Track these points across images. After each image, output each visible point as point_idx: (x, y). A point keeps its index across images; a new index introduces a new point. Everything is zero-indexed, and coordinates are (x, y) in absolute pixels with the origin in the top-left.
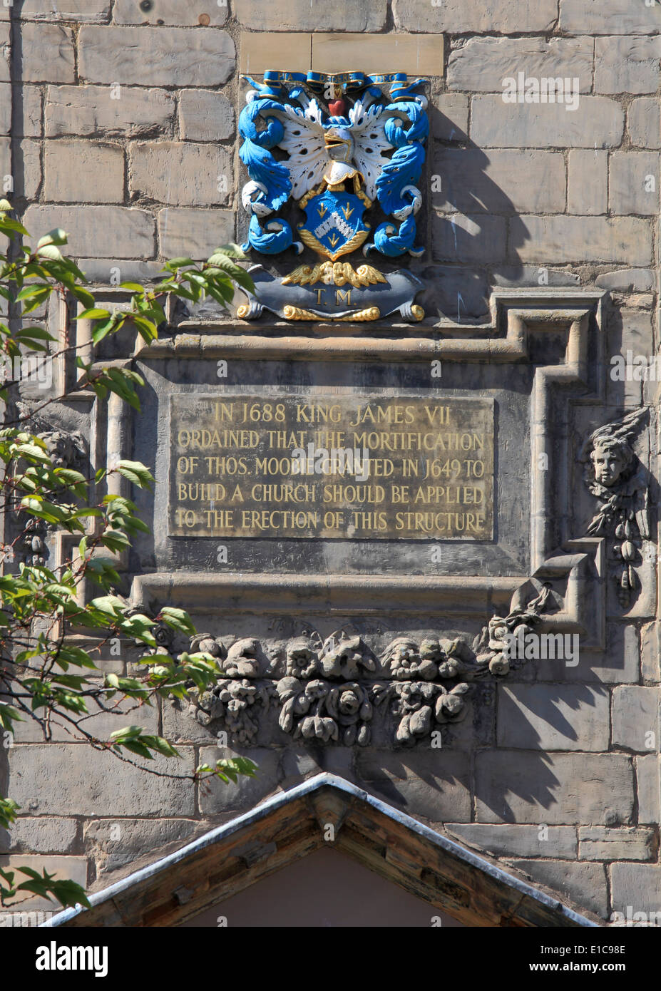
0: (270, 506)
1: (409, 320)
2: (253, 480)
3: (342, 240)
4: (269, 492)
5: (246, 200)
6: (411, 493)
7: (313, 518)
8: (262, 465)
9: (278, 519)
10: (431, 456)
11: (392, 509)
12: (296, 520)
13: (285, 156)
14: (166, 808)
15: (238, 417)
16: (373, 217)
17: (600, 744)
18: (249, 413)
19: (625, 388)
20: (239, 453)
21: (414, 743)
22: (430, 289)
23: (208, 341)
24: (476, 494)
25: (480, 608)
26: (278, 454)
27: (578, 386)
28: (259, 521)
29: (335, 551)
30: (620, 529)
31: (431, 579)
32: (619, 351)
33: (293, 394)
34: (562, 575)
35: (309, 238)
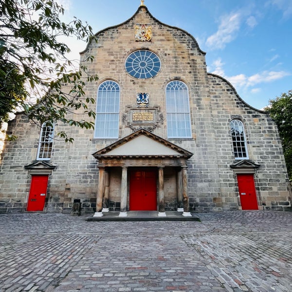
1: (148, 107)
3: (143, 102)
4: (139, 118)
6: (148, 118)
7: (142, 119)
10: (149, 115)
17: (161, 133)
18: (138, 113)
19: (162, 111)
20: (137, 115)
22: (149, 105)
23: (135, 109)
24: (152, 118)
25: (153, 125)
26: (139, 116)
27: (159, 111)
28: (138, 120)
29: (143, 121)
30: (162, 120)
31: (150, 123)
32: (161, 109)
33: (140, 112)
34: (158, 123)
35: (141, 102)
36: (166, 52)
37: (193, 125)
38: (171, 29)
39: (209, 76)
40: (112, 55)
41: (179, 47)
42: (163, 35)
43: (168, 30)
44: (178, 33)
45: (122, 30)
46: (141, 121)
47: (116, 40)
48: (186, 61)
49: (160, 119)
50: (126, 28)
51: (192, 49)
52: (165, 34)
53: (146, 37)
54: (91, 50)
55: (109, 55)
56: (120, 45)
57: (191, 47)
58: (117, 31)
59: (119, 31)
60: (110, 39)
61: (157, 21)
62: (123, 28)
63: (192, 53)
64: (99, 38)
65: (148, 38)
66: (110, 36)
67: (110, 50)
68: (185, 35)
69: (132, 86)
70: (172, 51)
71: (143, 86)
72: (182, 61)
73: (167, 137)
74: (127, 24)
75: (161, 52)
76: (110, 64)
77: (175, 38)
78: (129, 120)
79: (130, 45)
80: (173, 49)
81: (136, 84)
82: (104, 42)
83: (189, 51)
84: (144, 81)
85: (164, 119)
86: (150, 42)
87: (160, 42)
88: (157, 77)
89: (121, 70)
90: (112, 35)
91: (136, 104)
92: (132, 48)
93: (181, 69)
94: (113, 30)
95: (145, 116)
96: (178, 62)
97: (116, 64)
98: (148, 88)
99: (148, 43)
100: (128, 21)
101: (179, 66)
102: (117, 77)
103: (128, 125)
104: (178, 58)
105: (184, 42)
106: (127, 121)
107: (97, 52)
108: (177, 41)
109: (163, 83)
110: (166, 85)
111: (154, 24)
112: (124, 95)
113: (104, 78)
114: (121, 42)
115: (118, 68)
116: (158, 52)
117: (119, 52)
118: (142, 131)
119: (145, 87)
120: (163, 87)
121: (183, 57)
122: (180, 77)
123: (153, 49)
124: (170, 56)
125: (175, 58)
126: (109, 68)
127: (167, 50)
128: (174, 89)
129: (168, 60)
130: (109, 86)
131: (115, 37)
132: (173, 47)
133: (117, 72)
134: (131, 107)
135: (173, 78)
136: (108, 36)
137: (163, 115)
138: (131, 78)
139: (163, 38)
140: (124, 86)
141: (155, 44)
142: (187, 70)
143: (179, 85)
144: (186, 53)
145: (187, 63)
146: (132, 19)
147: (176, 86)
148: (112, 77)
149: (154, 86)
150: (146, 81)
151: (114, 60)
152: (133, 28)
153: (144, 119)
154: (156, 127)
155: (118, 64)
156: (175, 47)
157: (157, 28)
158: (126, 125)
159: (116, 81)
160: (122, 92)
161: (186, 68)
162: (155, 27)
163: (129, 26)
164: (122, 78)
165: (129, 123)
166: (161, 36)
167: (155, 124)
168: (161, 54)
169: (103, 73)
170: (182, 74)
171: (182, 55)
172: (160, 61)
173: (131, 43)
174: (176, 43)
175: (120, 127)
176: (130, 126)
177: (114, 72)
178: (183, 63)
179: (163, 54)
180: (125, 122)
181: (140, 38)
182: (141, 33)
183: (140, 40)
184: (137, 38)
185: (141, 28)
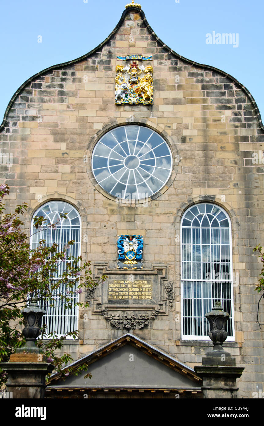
0: (122, 295)
1: (141, 269)
2: (119, 291)
3: (132, 258)
4: (121, 293)
5: (118, 252)
6: (141, 293)
7: (127, 297)
8: (121, 289)
9: (123, 297)
10: (144, 288)
11: (138, 295)
12: (125, 297)
13: (124, 246)
14: (107, 338)
15: (117, 282)
16: (136, 254)
17: (167, 329)
18: (119, 282)
19: (171, 278)
20: (117, 288)
21: (142, 329)
22: (144, 264)
23: (113, 272)
24: (150, 293)
25: (151, 309)
26: (123, 288)
27: (164, 278)
28: (120, 297)
29: (131, 302)
30: (171, 298)
31: (144, 305)
32: (170, 273)
33: (125, 279)
34: (162, 305)
35: (127, 257)
36: (185, 133)
37: (238, 312)
38: (200, 71)
40: (63, 140)
41: (215, 121)
42: (180, 87)
43: (192, 75)
44: (216, 80)
45: (85, 73)
46: (126, 302)
47: (70, 100)
48: (229, 156)
49: (166, 296)
50: (94, 69)
51: (243, 126)
52: (183, 83)
53: (140, 96)
54: (15, 124)
55: (56, 141)
56: (82, 113)
57: (243, 117)
58: (73, 74)
60: (57, 98)
61: (167, 49)
62: (87, 68)
63: (244, 134)
64: (30, 93)
66: (58, 89)
67: (57, 125)
68: (231, 88)
69: (107, 217)
70: (199, 130)
71: (130, 219)
72: (220, 155)
73: (181, 338)
74: (96, 57)
75: (172, 135)
76: (58, 162)
77: (208, 94)
78: (100, 298)
79: (103, 113)
80: (200, 125)
81: (115, 213)
82: (44, 104)
83: (237, 131)
84: (133, 206)
85: (175, 297)
86: (150, 106)
87: (172, 106)
88: (163, 198)
89: (84, 178)
90: (61, 86)
91: (116, 261)
92: (107, 121)
93: (218, 178)
94: (64, 74)
95: (134, 289)
96: (210, 160)
97: (72, 163)
98: (143, 222)
99: (145, 109)
100: (99, 49)
101: (212, 170)
102: (73, 195)
103: (98, 310)
104: (210, 148)
105: (228, 105)
106: (97, 300)
107: (28, 132)
108: (211, 103)
109: (175, 212)
110: (181, 217)
111: (159, 57)
112: (91, 239)
113: (46, 198)
114: (82, 107)
115: (77, 174)
116: (166, 133)
117: (79, 131)
118: (128, 339)
119: (136, 220)
120: (175, 220)
121: (223, 146)
122: (213, 197)
123: (154, 126)
124: (192, 143)
125: (205, 148)
126: (57, 172)
127: (188, 129)
128: (201, 224)
129: (189, 153)
130: (57, 214)
131: (69, 91)
132: (201, 121)
133: (76, 183)
134: (104, 267)
135: (198, 199)
136: (52, 89)
137: (173, 286)
138: (104, 198)
139: (179, 94)
140: (89, 218)
141: (159, 114)
142: (230, 179)
143: (211, 214)
144: (231, 135)
145: (231, 162)
146: (107, 42)
147: (205, 215)
148: (63, 195)
149: (156, 218)
150: (137, 206)
151: (67, 153)
152: (110, 69)
153: (132, 296)
154: (159, 314)
155: (77, 163)
156: (205, 120)
157: (167, 68)
158: (95, 310)
159: (73, 205)
160: (85, 230)
161: (227, 174)
162: (162, 66)
163: (101, 62)
164: (85, 197)
165: (100, 304)
166: (175, 90)
167: (156, 309)
168: (174, 137)
169: (44, 186)
170: (218, 189)
171: (221, 141)
172: (171, 155)
173: (104, 109)
174: (208, 109)
175: (82, 313)
176: (101, 311)
177: (68, 183)
178: (221, 162)
179: (178, 140)
180: (92, 304)
181: (126, 97)
182: (130, 82)
183: (127, 102)
184: (119, 98)
185: (127, 68)
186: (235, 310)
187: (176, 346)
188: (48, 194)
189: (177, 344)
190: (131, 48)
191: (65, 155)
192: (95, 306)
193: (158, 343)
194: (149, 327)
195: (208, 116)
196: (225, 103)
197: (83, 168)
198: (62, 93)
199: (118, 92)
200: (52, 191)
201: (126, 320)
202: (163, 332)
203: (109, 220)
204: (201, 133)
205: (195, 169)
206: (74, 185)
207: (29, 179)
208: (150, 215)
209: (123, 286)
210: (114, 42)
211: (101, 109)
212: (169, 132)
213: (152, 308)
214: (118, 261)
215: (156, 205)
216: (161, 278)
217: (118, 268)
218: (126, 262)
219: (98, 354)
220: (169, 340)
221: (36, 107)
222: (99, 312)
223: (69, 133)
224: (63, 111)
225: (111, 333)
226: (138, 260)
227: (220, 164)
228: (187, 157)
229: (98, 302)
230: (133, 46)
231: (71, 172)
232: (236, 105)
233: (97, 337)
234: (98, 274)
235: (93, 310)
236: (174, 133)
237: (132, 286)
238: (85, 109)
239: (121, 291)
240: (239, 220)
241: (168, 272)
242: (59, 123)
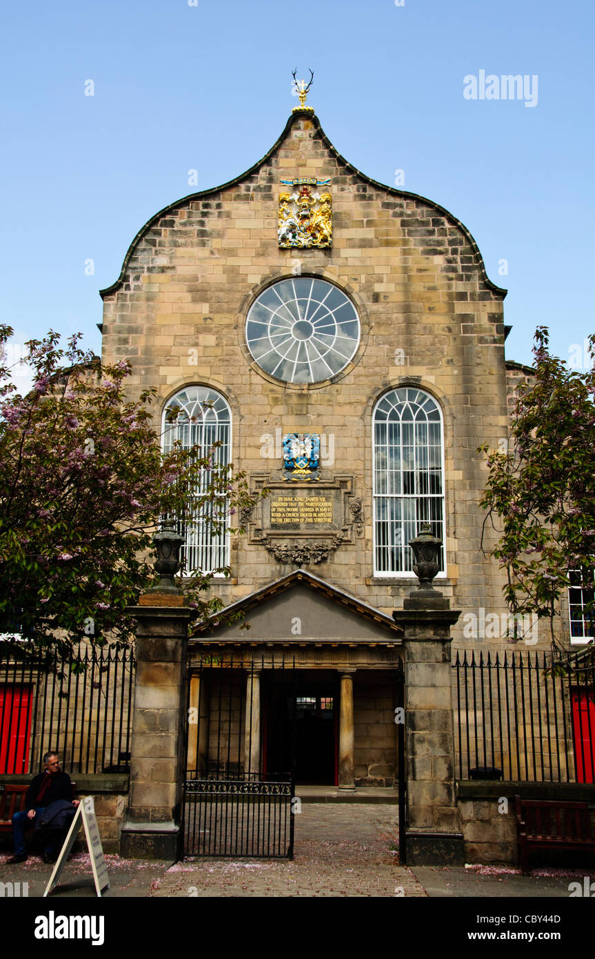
0: (290, 517)
1: (316, 481)
2: (287, 512)
3: (304, 465)
4: (289, 515)
5: (285, 458)
6: (317, 515)
7: (298, 520)
8: (288, 509)
9: (291, 520)
10: (321, 507)
11: (313, 518)
12: (295, 520)
13: (292, 449)
14: (270, 576)
15: (283, 500)
16: (309, 460)
17: (353, 562)
18: (285, 499)
19: (359, 493)
20: (284, 507)
21: (318, 563)
22: (321, 475)
23: (277, 485)
24: (330, 514)
25: (331, 537)
26: (291, 507)
27: (350, 493)
28: (287, 520)
29: (303, 526)
30: (358, 521)
31: (321, 531)
32: (357, 486)
33: (294, 495)
34: (347, 530)
35: (297, 465)
36: (378, 288)
37: (451, 539)
38: (398, 201)
39: (511, 374)
40: (205, 300)
41: (420, 270)
42: (370, 223)
43: (387, 205)
44: (421, 212)
45: (235, 204)
46: (296, 526)
47: (215, 243)
48: (439, 321)
49: (352, 518)
50: (248, 198)
51: (460, 278)
52: (375, 217)
53: (313, 235)
54: (137, 278)
55: (194, 300)
56: (231, 261)
57: (459, 265)
58: (219, 206)
59: (227, 206)
60: (196, 240)
61: (351, 170)
62: (238, 197)
63: (461, 290)
64: (158, 233)
65: (319, 237)
66: (197, 227)
67: (196, 279)
68: (443, 224)
69: (268, 409)
70: (397, 284)
71: (301, 411)
72: (427, 319)
73: (372, 575)
74: (251, 181)
75: (360, 291)
76: (198, 331)
77: (410, 234)
78: (260, 521)
79: (261, 260)
80: (399, 276)
81: (280, 403)
82: (178, 249)
83: (452, 284)
84: (305, 392)
85: (364, 519)
86: (328, 250)
87: (360, 250)
88: (347, 380)
89: (234, 354)
90: (202, 223)
91: (281, 469)
92: (267, 272)
93: (424, 351)
94: (206, 206)
95: (307, 509)
96: (413, 327)
97: (217, 332)
98: (319, 415)
99: (320, 255)
100: (255, 170)
101: (417, 340)
102: (220, 378)
103: (257, 538)
104: (414, 309)
105: (439, 248)
106: (255, 524)
107: (155, 289)
108: (415, 245)
109: (364, 400)
110: (373, 407)
111: (340, 180)
112: (246, 439)
113: (182, 383)
114: (231, 252)
115: (225, 348)
116: (351, 288)
117: (227, 286)
118: (300, 577)
119: (309, 412)
120: (365, 412)
121: (432, 306)
122: (418, 379)
123: (334, 279)
124: (388, 303)
125: (407, 309)
126: (196, 345)
127: (382, 282)
128: (401, 417)
129: (383, 317)
130: (198, 405)
131: (213, 230)
132: (400, 270)
133: (223, 360)
134: (265, 479)
135: (397, 382)
136: (188, 228)
137: (362, 505)
138: (264, 382)
139: (369, 233)
140: (243, 410)
141: (340, 261)
142: (442, 353)
143: (415, 403)
144: (442, 292)
145: (443, 330)
146: (267, 161)
147: (407, 405)
148: (205, 377)
149: (337, 409)
150: (311, 392)
151: (211, 319)
152: (270, 198)
153: (305, 519)
154: (342, 543)
155: (225, 331)
156: (406, 270)
157: (351, 196)
158: (253, 538)
159: (220, 391)
160: (237, 427)
161: (438, 345)
162: (345, 194)
163: (258, 189)
164: (237, 380)
165: (260, 530)
166: (363, 227)
167: (338, 536)
168: (362, 294)
169: (178, 365)
170: (424, 368)
171: (429, 299)
172: (358, 319)
173: (263, 255)
174: (410, 254)
175: (234, 542)
176: (262, 540)
177: (213, 361)
178: (429, 330)
179: (368, 298)
180: (249, 529)
181: (294, 237)
182: (298, 216)
183: (295, 245)
184: (284, 239)
185: (296, 196)
186: (448, 535)
187: (367, 585)
188: (184, 376)
189: (368, 584)
190: (301, 169)
191: (209, 320)
192: (253, 532)
193: (341, 581)
194: (329, 561)
195: (410, 264)
196: (434, 246)
197: (233, 339)
198: (202, 233)
199: (283, 230)
200: (191, 372)
201: (296, 551)
202: (347, 567)
203: (271, 413)
204: (401, 288)
205: (392, 338)
206: (221, 363)
207: (158, 356)
208: (329, 405)
209: (292, 504)
210: (276, 161)
211: (259, 255)
212: (355, 287)
213: (333, 535)
214: (284, 471)
215: (337, 391)
216: (346, 493)
217: (285, 479)
218: (295, 472)
219: (258, 597)
220: (357, 577)
221: (166, 253)
222: (258, 541)
223: (213, 289)
224: (205, 258)
225: (276, 569)
226: (313, 469)
227: (428, 332)
228: (381, 322)
229: (257, 527)
230: (304, 165)
231: (217, 345)
232: (450, 248)
233: (256, 574)
234: (256, 488)
235: (250, 537)
236: (362, 289)
237: (305, 505)
238: (236, 256)
239: (289, 512)
240: (454, 411)
241: (355, 485)
242: (199, 276)
